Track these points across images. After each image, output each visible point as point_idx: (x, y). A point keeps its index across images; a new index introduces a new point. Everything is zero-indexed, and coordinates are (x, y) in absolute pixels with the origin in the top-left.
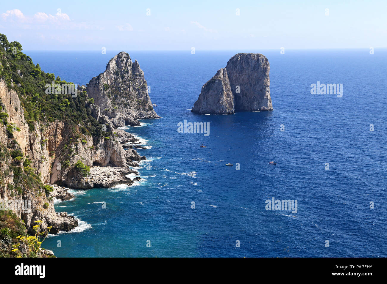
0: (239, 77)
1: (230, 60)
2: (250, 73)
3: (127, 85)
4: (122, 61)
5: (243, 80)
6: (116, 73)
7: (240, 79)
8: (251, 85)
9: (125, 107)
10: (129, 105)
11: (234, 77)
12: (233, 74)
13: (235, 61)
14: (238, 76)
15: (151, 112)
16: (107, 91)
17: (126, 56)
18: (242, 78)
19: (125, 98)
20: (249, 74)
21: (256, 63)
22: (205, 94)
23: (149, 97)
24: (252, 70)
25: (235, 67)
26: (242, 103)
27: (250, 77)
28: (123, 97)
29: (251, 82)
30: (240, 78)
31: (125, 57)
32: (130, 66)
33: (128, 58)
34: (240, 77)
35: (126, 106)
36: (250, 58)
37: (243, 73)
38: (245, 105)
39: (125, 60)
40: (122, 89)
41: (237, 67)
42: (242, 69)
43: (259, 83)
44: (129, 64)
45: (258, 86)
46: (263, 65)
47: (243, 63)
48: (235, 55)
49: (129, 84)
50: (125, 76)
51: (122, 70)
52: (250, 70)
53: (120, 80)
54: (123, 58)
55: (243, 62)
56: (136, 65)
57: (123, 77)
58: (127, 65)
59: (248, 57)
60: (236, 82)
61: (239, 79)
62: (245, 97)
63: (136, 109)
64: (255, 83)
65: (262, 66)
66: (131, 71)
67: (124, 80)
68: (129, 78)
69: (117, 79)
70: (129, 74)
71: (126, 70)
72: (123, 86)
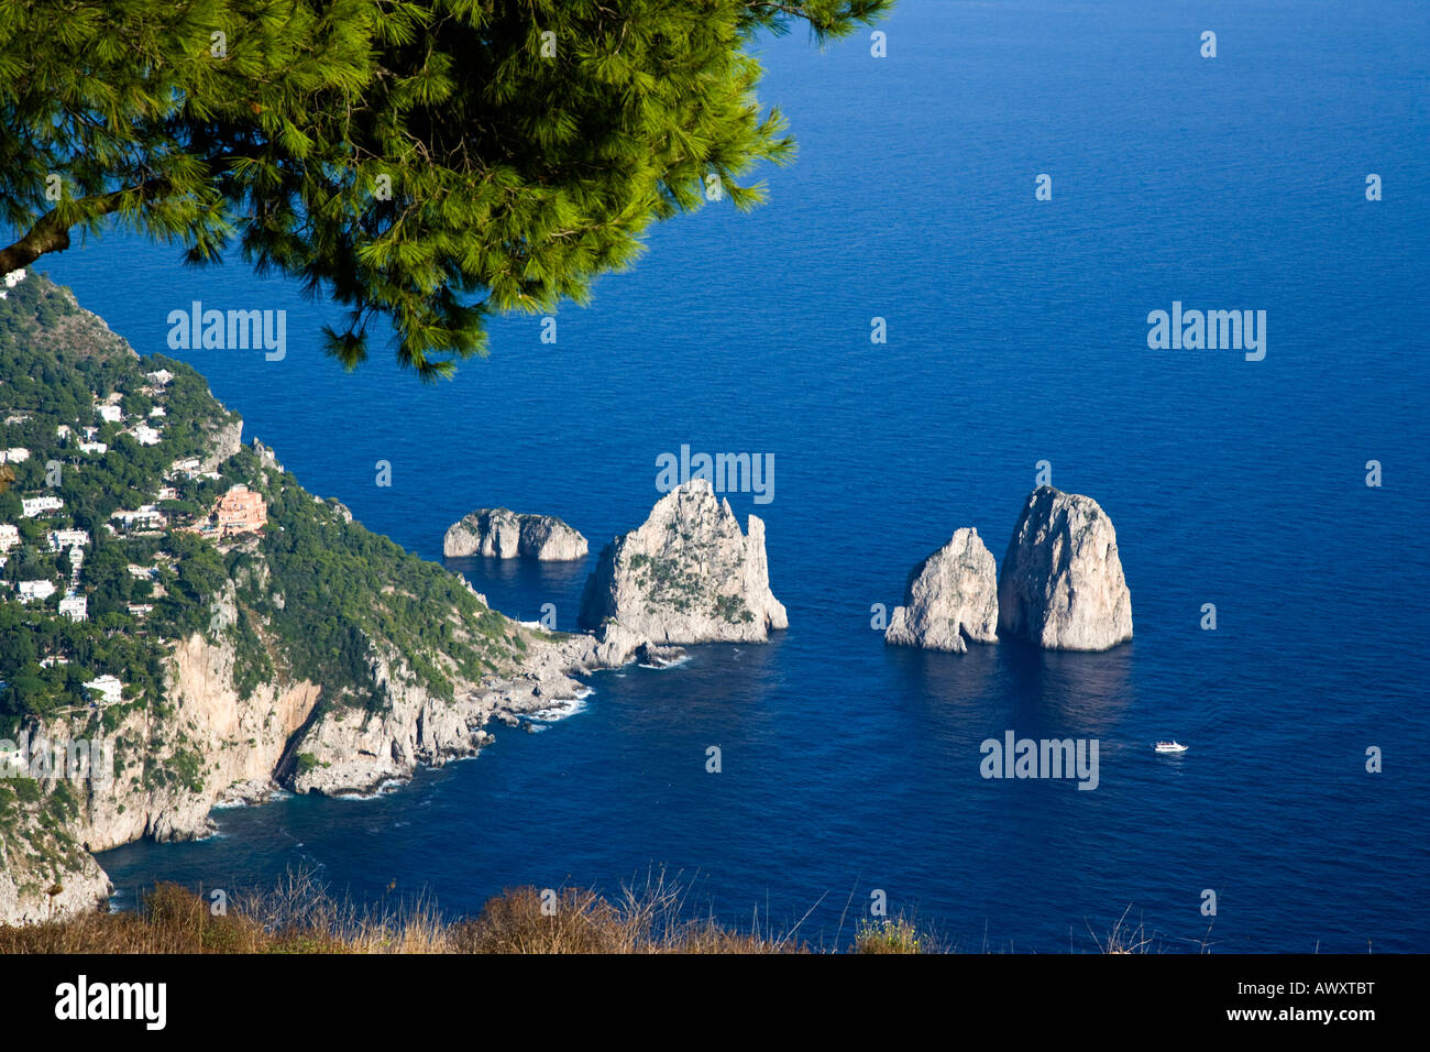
3: (695, 558)
6: (672, 526)
9: (676, 610)
10: (688, 606)
15: (744, 627)
16: (640, 571)
19: (683, 587)
28: (678, 585)
32: (710, 511)
35: (682, 606)
40: (681, 566)
44: (704, 507)
49: (700, 555)
50: (692, 537)
51: (689, 520)
53: (678, 543)
58: (701, 512)
63: (708, 616)
65: (1072, 533)
66: (709, 524)
67: (690, 544)
68: (703, 542)
69: (671, 542)
70: (704, 532)
71: (698, 520)
72: (683, 559)
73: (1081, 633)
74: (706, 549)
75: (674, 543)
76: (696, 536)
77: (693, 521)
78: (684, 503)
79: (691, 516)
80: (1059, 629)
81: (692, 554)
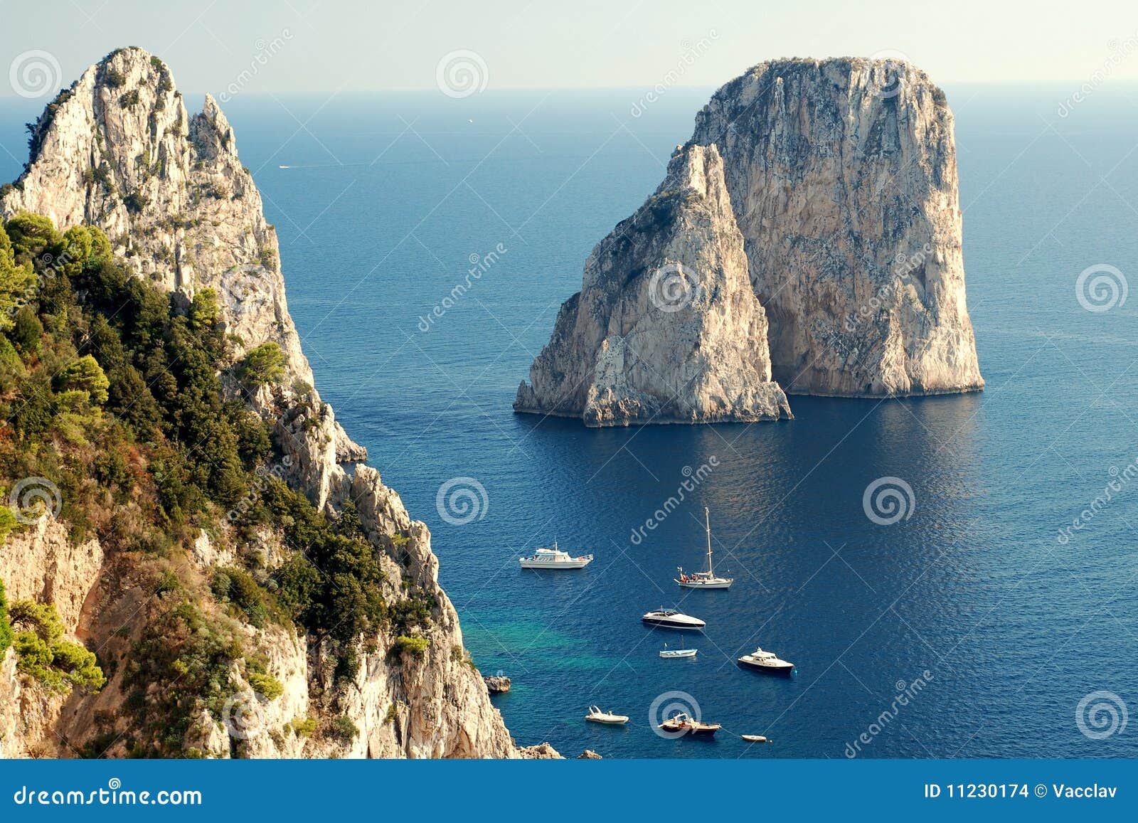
0: (782, 197)
1: (718, 97)
2: (846, 172)
4: (129, 101)
5: (807, 216)
7: (786, 211)
8: (858, 241)
11: (750, 197)
12: (742, 181)
13: (754, 105)
14: (776, 193)
17: (150, 77)
18: (800, 200)
20: (840, 179)
21: (881, 117)
22: (612, 300)
23: (290, 327)
24: (861, 154)
25: (756, 138)
26: (803, 350)
27: (852, 194)
29: (856, 228)
30: (786, 205)
31: (142, 82)
32: (176, 132)
33: (164, 86)
34: (788, 198)
36: (841, 85)
37: (809, 176)
38: (826, 363)
39: (147, 96)
41: (772, 139)
42: (800, 151)
43: (908, 233)
44: (166, 120)
45: (902, 246)
46: (920, 124)
47: (806, 116)
48: (751, 71)
49: (172, 250)
50: (146, 201)
51: (131, 159)
52: (848, 158)
54: (130, 85)
55: (805, 110)
56: (214, 127)
57: (134, 204)
58: (160, 130)
59: (834, 77)
60: (762, 229)
61: (781, 207)
62: (821, 314)
64: (879, 229)
66: (180, 166)
67: (144, 221)
68: (173, 211)
69: (102, 216)
70: (173, 188)
71: (153, 159)
72: (137, 259)
73: (951, 352)
74: (182, 232)
75: (112, 220)
76: (154, 196)
77: (140, 159)
78: (115, 111)
79: (137, 148)
80: (910, 351)
81: (155, 244)
